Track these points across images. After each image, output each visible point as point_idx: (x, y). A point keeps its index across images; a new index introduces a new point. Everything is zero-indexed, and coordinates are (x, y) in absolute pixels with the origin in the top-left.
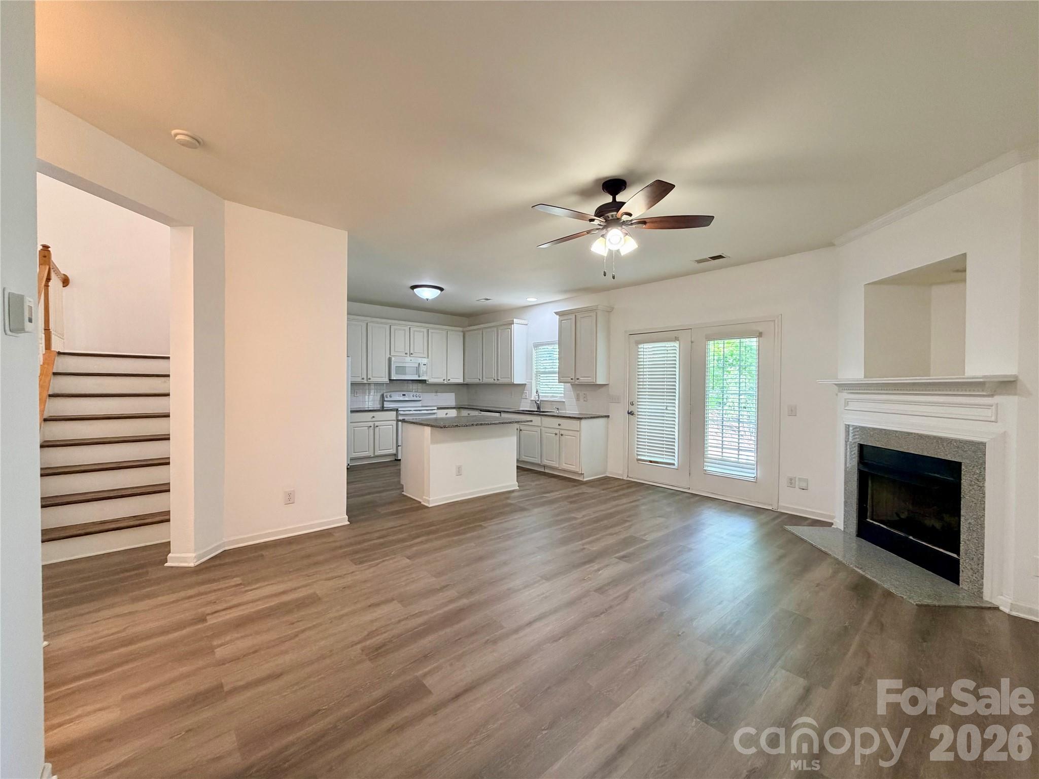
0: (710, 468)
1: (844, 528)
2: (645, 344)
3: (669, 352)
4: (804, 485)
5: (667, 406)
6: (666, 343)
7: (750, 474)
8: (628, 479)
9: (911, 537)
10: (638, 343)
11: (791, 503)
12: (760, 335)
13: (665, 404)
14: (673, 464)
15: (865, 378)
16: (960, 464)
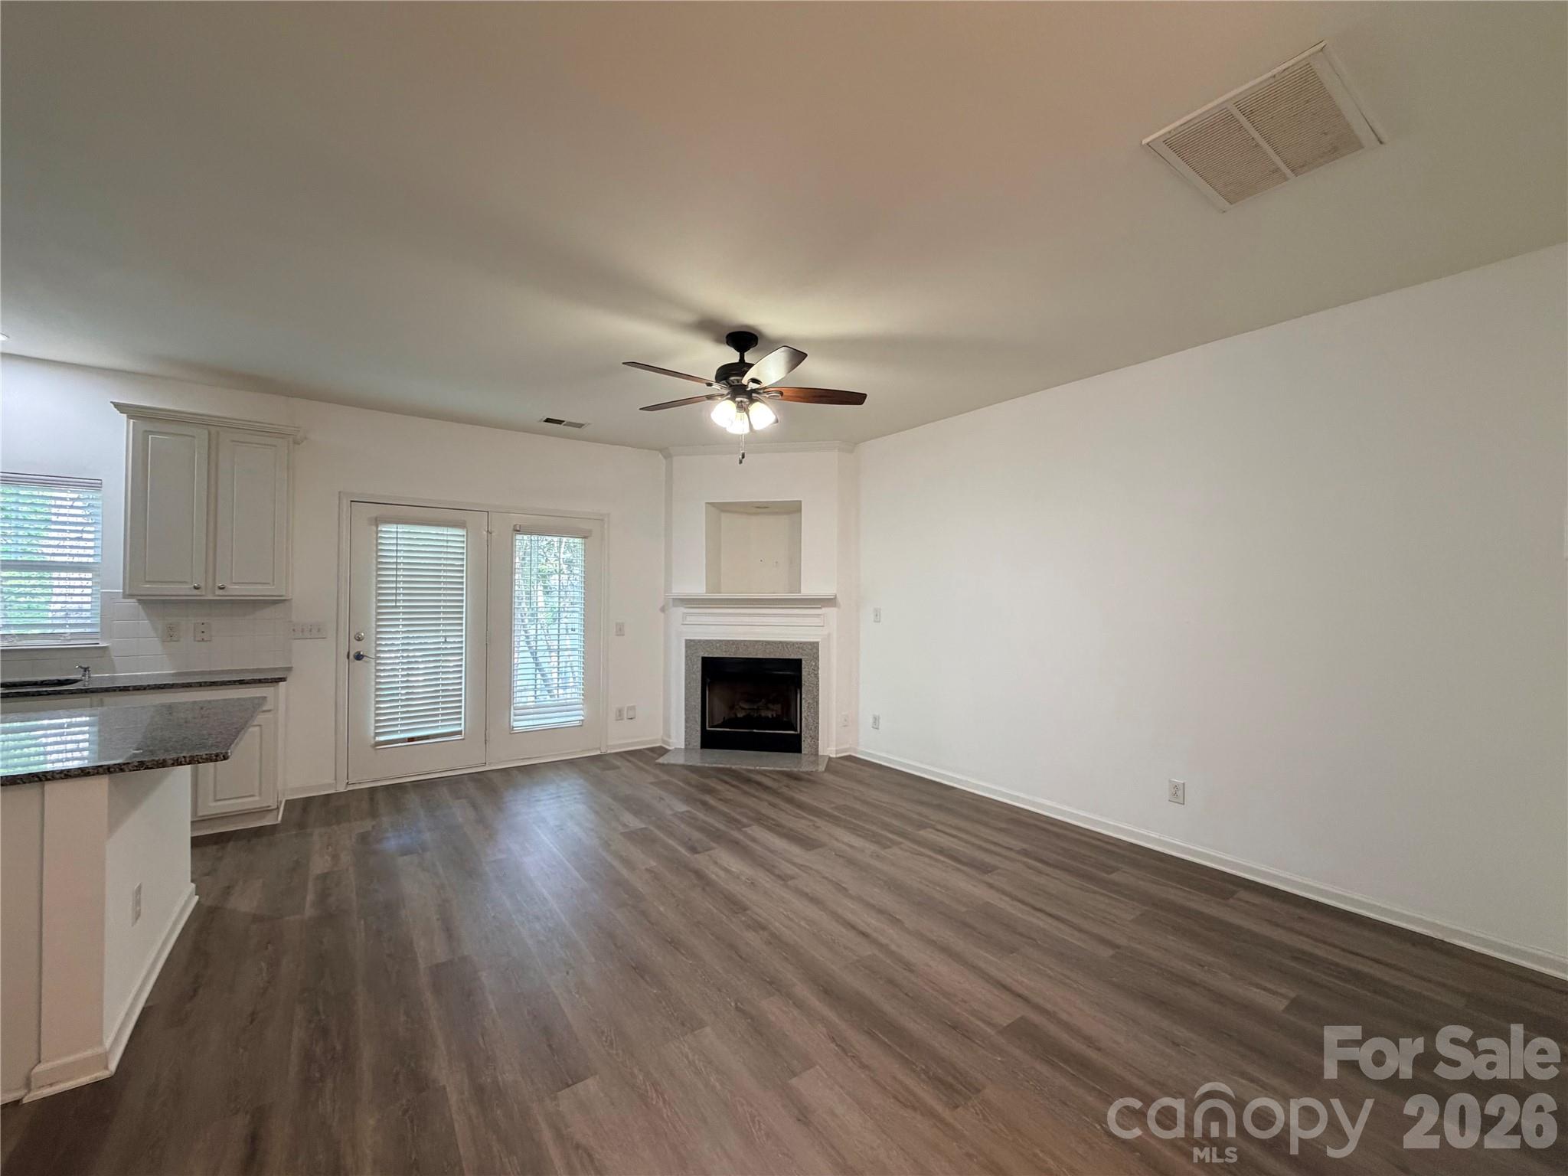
0: (520, 723)
1: (686, 745)
2: (400, 526)
3: (450, 544)
4: (631, 714)
5: (445, 637)
6: (446, 529)
7: (575, 717)
8: (350, 788)
9: (755, 731)
10: (377, 521)
11: (621, 738)
12: (585, 536)
13: (441, 634)
14: (459, 733)
15: (706, 593)
16: (799, 661)
